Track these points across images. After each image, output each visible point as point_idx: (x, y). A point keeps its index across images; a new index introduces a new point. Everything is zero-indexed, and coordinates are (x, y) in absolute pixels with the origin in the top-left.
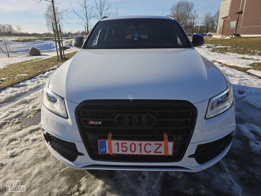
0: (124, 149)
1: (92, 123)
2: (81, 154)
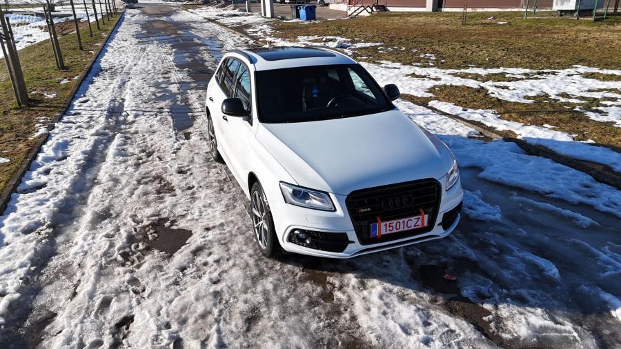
0: (391, 228)
1: (362, 210)
2: (352, 242)
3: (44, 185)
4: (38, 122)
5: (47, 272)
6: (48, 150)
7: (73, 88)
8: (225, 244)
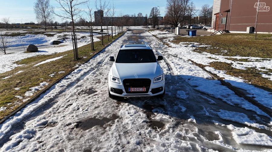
0: (135, 90)
1: (127, 84)
2: (124, 92)
3: (70, 78)
4: (77, 64)
5: (61, 95)
6: (76, 71)
7: (93, 56)
8: (103, 94)
